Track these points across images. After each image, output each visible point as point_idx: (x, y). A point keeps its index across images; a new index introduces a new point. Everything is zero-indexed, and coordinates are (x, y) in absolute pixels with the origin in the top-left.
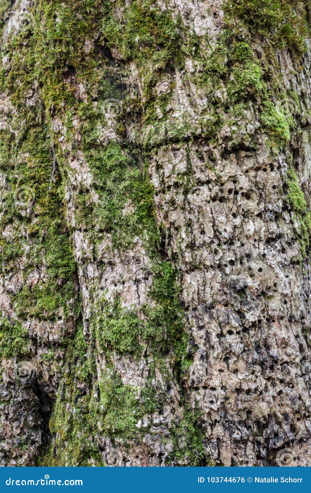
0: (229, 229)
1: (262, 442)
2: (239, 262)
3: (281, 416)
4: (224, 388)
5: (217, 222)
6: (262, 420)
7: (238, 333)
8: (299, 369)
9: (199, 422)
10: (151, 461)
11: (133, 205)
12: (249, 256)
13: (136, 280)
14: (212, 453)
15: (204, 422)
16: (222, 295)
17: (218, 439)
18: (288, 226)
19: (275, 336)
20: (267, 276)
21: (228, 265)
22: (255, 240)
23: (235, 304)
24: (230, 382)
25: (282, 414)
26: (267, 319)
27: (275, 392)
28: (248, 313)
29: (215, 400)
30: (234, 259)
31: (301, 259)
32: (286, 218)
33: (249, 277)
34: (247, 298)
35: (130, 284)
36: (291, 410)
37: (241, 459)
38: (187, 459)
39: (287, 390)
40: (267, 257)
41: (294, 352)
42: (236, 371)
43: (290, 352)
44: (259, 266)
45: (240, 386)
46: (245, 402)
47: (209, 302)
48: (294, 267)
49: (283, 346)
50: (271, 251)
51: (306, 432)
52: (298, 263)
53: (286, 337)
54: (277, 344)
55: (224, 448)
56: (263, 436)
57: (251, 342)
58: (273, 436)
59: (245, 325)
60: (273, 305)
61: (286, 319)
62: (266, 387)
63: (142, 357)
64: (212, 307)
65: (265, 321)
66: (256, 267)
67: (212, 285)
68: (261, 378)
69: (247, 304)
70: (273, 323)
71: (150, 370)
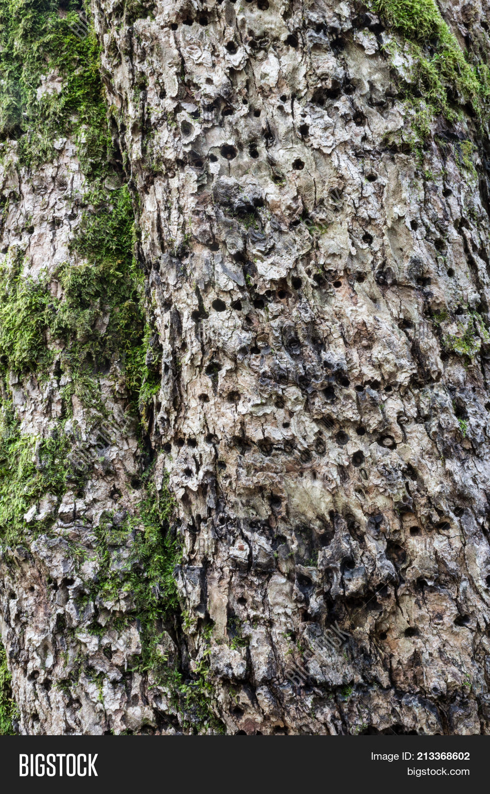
0: (220, 77)
1: (316, 579)
2: (246, 150)
3: (365, 519)
4: (210, 438)
5: (189, 65)
6: (316, 525)
7: (237, 305)
8: (413, 402)
9: (172, 525)
10: (52, 598)
11: (60, 79)
12: (269, 134)
13: (53, 222)
14: (188, 593)
15: (179, 522)
16: (201, 221)
17: (206, 562)
18: (374, 63)
19: (339, 318)
20: (315, 175)
21: (219, 156)
22: (284, 99)
23: (229, 241)
24: (221, 422)
25: (366, 514)
26: (317, 278)
27: (344, 457)
28: (263, 261)
29: (194, 469)
30: (231, 142)
31: (417, 140)
32: (366, 43)
33: (270, 181)
34: (263, 228)
35: (43, 231)
36: (389, 504)
37: (253, 613)
38: (125, 599)
39: (373, 450)
40: (311, 131)
41: (391, 357)
42: (233, 396)
43: (380, 356)
44: (296, 155)
45: (243, 431)
46: (256, 471)
47: (177, 244)
48: (393, 159)
49: (365, 342)
50: (322, 117)
51: (432, 564)
52: (406, 148)
53: (370, 320)
54: (342, 336)
55: (215, 584)
56: (315, 565)
57: (271, 328)
58: (338, 565)
59: (257, 290)
60: (332, 242)
61: (371, 278)
62: (319, 442)
63: (51, 374)
64: (184, 252)
65: (311, 280)
66: (287, 157)
67: (182, 203)
68: (303, 418)
69: (260, 241)
70: (333, 289)
71: (64, 400)
